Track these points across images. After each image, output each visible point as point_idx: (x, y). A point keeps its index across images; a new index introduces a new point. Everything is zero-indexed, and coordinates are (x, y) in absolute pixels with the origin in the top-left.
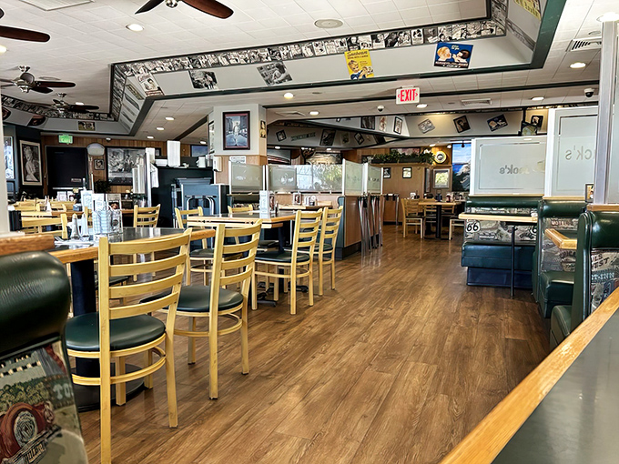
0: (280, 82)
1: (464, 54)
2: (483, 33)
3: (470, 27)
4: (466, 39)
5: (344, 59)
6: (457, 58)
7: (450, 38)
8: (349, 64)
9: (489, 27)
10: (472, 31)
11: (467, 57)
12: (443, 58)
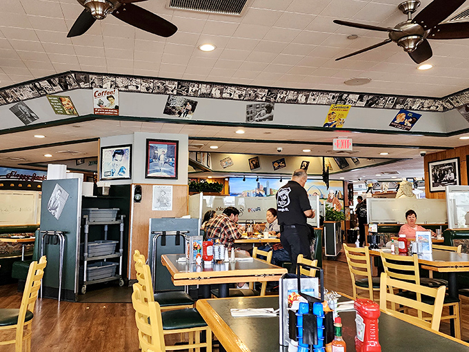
0: (260, 120)
1: (413, 120)
2: (432, 108)
3: (427, 102)
4: (420, 110)
5: (328, 109)
6: (407, 123)
7: (411, 107)
8: (330, 114)
9: (436, 105)
10: (426, 105)
11: (413, 123)
12: (398, 121)
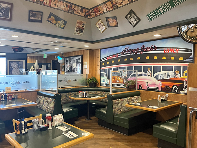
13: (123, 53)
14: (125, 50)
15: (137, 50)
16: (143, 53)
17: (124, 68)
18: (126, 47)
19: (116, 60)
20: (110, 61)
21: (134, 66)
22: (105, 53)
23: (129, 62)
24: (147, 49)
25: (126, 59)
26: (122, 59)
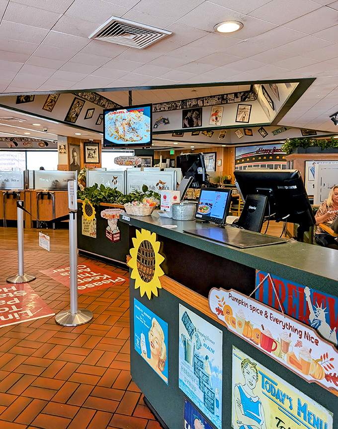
13: (257, 152)
14: (259, 150)
15: (270, 150)
16: (275, 153)
17: (259, 166)
18: (261, 147)
19: (251, 158)
20: (245, 159)
21: (267, 164)
22: (240, 151)
23: (263, 160)
24: (277, 151)
25: (260, 158)
26: (257, 157)
